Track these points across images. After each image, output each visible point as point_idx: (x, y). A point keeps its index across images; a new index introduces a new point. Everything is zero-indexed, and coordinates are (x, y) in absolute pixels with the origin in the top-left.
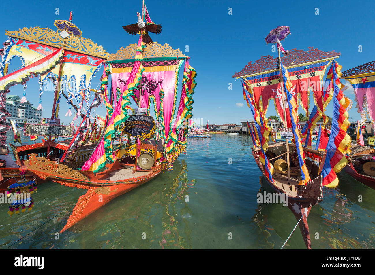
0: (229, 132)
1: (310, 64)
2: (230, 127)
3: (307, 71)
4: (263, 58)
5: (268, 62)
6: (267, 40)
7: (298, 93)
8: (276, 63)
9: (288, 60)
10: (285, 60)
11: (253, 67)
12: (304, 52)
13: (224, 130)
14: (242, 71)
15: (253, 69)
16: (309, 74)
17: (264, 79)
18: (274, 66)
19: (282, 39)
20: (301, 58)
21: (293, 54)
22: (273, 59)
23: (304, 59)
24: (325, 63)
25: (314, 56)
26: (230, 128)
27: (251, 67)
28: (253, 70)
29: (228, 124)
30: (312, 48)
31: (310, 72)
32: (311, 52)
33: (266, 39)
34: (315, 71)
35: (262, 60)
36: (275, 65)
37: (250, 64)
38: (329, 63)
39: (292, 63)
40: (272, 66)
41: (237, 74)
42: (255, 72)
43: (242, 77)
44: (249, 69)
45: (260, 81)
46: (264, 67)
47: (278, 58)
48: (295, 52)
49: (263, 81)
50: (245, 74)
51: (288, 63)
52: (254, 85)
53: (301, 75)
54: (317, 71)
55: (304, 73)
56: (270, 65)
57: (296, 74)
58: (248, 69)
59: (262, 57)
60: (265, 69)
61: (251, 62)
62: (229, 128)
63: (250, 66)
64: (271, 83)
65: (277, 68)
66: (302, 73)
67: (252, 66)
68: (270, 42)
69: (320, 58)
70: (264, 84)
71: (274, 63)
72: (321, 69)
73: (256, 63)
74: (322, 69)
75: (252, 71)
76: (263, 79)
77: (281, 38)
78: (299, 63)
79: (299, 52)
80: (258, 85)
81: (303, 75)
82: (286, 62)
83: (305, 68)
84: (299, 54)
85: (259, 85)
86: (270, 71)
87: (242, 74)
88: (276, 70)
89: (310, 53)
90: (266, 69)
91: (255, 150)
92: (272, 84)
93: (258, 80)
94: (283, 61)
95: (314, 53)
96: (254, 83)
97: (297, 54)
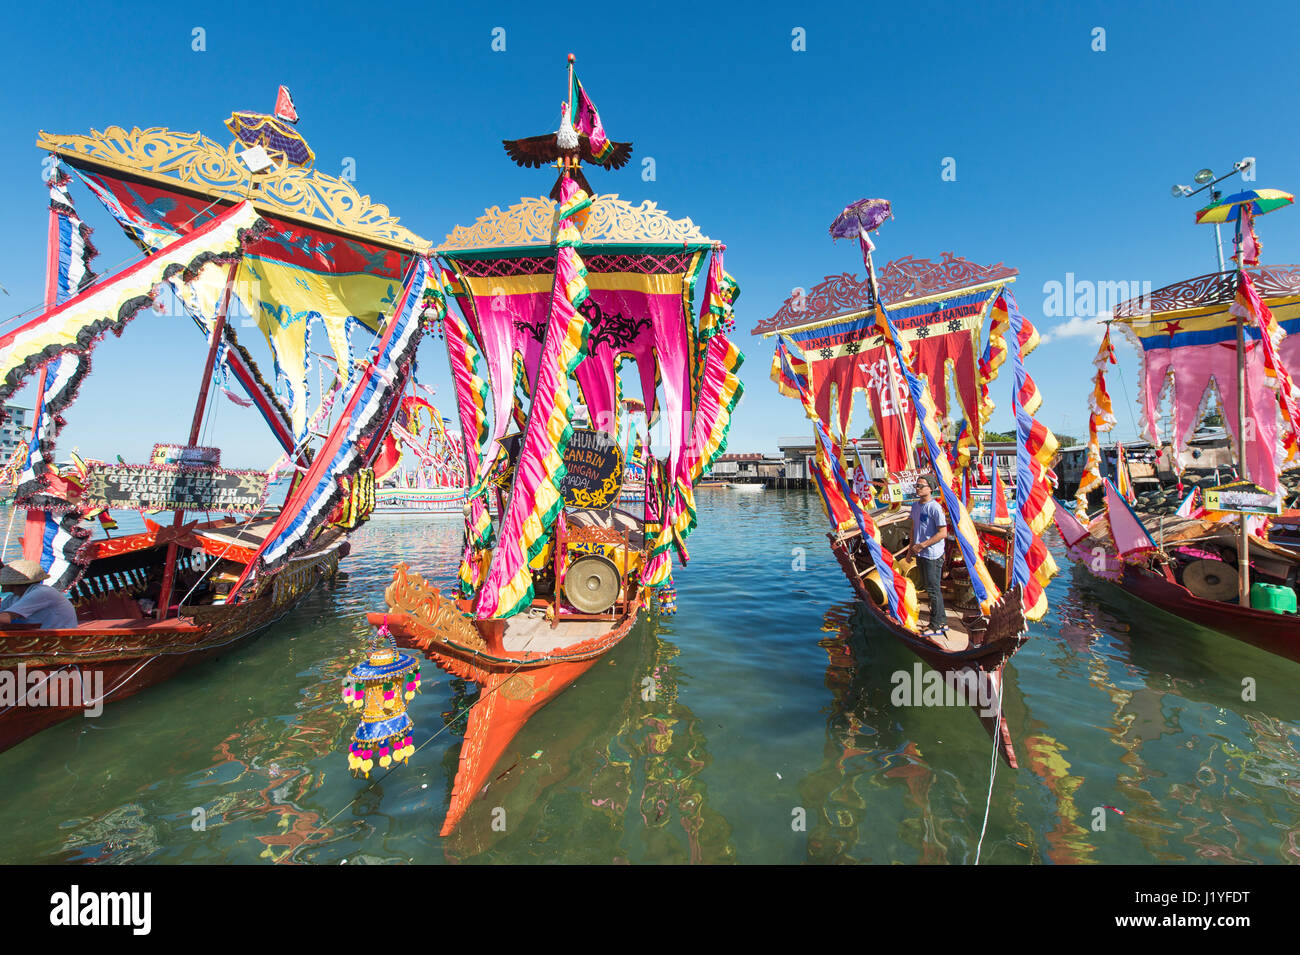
0: (740, 480)
1: (949, 296)
2: (743, 466)
3: (941, 317)
4: (829, 280)
5: (844, 290)
6: (835, 230)
8: (866, 293)
9: (895, 285)
10: (889, 287)
11: (808, 304)
12: (932, 266)
13: (723, 474)
14: (777, 315)
16: (948, 323)
17: (839, 339)
18: (861, 302)
19: (870, 228)
20: (926, 281)
21: (906, 271)
22: (856, 284)
23: (935, 283)
24: (984, 295)
25: (957, 276)
26: (746, 469)
28: (808, 313)
29: (738, 456)
30: (950, 256)
31: (950, 318)
32: (951, 265)
33: (832, 228)
34: (962, 316)
35: (828, 286)
36: (863, 298)
38: (994, 293)
39: (907, 295)
40: (855, 300)
41: (765, 324)
42: (813, 317)
43: (778, 332)
45: (829, 345)
46: (838, 306)
47: (870, 281)
48: (911, 265)
49: (836, 344)
50: (787, 323)
51: (895, 295)
52: (812, 356)
53: (929, 326)
54: (965, 316)
55: (936, 322)
56: (851, 297)
57: (916, 325)
59: (826, 278)
60: (839, 311)
62: (740, 469)
64: (856, 349)
65: (870, 308)
66: (931, 322)
68: (842, 235)
69: (972, 280)
70: (839, 351)
71: (860, 294)
72: (974, 311)
74: (977, 313)
75: (804, 316)
76: (836, 337)
77: (871, 226)
78: (923, 294)
79: (920, 266)
80: (823, 354)
81: (933, 325)
82: (892, 292)
83: (937, 309)
84: (922, 270)
85: (826, 354)
86: (853, 316)
87: (779, 324)
88: (867, 312)
89: (947, 268)
90: (843, 310)
92: (861, 350)
93: (822, 341)
94: (884, 289)
95: (956, 267)
96: (814, 348)
97: (916, 269)
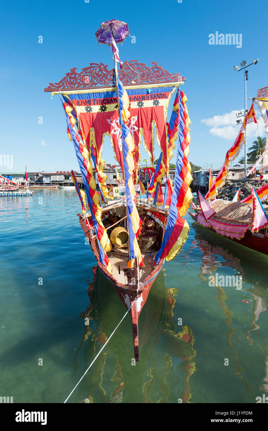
1: (153, 87)
2: (67, 177)
3: (150, 97)
4: (93, 66)
5: (100, 73)
6: (99, 37)
7: (141, 128)
8: (112, 77)
9: (127, 76)
10: (124, 76)
11: (79, 78)
12: (147, 68)
13: (57, 181)
14: (61, 81)
15: (79, 81)
16: (153, 101)
17: (96, 102)
18: (109, 82)
20: (142, 76)
21: (133, 68)
22: (107, 71)
23: (147, 78)
24: (170, 89)
25: (158, 76)
26: (68, 179)
27: (75, 77)
28: (79, 83)
29: (65, 172)
30: (156, 65)
31: (154, 99)
32: (156, 70)
33: (97, 35)
34: (160, 98)
35: (92, 69)
36: (110, 80)
37: (73, 71)
38: (174, 89)
39: (133, 82)
40: (106, 80)
41: (53, 86)
42: (82, 87)
43: (61, 92)
44: (72, 80)
45: (90, 104)
46: (96, 82)
47: (114, 70)
48: (136, 66)
49: (94, 104)
50: (66, 87)
51: (127, 81)
52: (81, 110)
53: (143, 102)
54: (161, 99)
55: (147, 100)
56: (104, 79)
57: (137, 100)
58: (70, 80)
59: (91, 64)
60: (97, 85)
61: (75, 69)
62: (65, 179)
63: (73, 76)
64: (105, 109)
65: (113, 86)
66: (144, 100)
67: (77, 76)
68: (103, 42)
69: (164, 80)
70: (96, 109)
71: (109, 77)
72: (164, 96)
73: (83, 72)
74: (166, 98)
75: (77, 85)
76: (94, 100)
77: (119, 40)
78: (141, 83)
79: (141, 67)
80: (87, 109)
81: (145, 101)
82: (125, 79)
83: (148, 93)
84: (141, 70)
85: (89, 110)
86: (105, 90)
87: (62, 88)
88: (112, 88)
89: (154, 71)
90: (99, 85)
91: (84, 217)
92: (108, 110)
93: (87, 101)
94: (121, 77)
95: (158, 71)
96: (81, 105)
97: (139, 68)
